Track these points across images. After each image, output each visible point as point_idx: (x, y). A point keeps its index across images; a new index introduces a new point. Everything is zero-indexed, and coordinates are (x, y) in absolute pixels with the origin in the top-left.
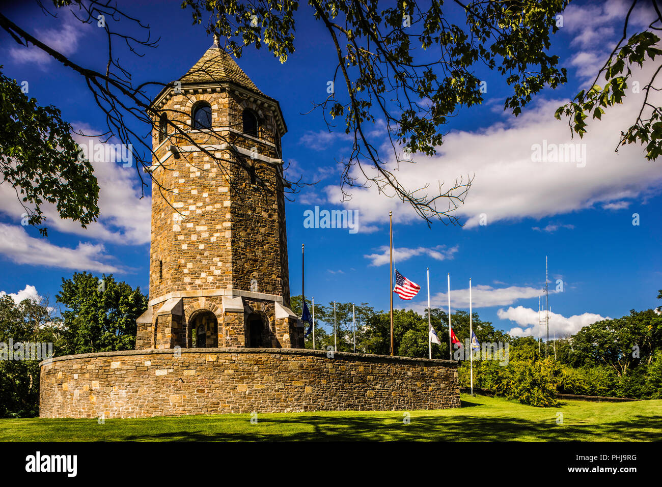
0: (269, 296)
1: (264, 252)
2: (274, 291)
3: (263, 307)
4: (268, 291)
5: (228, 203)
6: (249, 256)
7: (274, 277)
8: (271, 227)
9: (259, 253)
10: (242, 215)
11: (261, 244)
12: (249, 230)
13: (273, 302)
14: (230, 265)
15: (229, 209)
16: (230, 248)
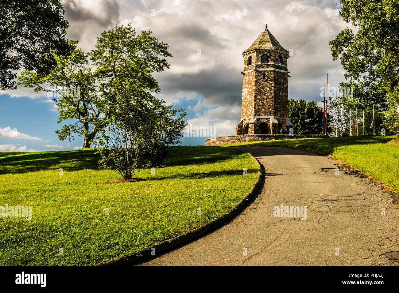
0: (268, 117)
1: (267, 102)
2: (270, 115)
3: (265, 121)
4: (268, 115)
5: (254, 88)
6: (261, 104)
7: (271, 110)
8: (271, 93)
9: (265, 102)
10: (259, 91)
11: (266, 99)
12: (261, 96)
13: (270, 118)
14: (253, 108)
15: (254, 90)
16: (254, 103)
